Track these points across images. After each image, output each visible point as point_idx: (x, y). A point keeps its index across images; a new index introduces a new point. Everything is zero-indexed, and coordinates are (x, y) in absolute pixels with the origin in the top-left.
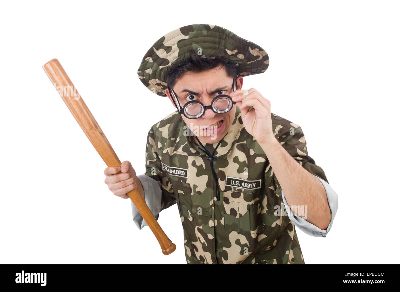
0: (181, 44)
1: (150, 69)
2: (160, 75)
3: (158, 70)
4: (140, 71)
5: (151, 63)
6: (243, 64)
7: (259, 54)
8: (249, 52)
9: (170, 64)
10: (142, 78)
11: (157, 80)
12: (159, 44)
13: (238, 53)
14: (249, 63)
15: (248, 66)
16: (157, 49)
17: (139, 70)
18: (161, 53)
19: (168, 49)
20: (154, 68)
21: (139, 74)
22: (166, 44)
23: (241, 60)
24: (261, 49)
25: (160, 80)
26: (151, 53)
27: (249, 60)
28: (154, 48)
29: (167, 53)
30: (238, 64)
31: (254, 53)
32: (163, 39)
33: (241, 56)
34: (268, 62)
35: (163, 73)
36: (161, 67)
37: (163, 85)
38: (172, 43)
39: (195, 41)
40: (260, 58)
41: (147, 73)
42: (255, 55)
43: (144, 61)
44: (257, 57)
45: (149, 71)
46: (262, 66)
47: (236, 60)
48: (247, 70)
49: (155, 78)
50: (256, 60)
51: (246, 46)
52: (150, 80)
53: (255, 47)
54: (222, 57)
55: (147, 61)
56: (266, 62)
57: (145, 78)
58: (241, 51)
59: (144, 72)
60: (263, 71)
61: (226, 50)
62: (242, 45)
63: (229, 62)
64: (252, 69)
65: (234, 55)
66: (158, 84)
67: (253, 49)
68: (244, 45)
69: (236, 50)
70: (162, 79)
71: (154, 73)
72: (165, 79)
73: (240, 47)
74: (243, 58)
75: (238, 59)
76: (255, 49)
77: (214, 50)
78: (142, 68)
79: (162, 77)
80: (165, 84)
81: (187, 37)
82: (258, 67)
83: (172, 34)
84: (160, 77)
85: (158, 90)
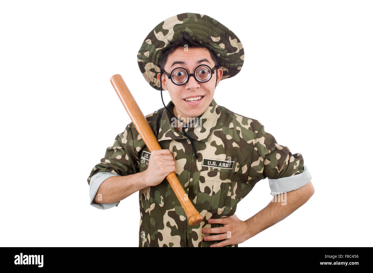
0: (176, 27)
1: (148, 51)
3: (155, 53)
4: (140, 53)
5: (150, 45)
6: (224, 55)
7: (237, 47)
8: (229, 42)
9: (165, 46)
10: (140, 61)
11: (152, 64)
12: (159, 28)
13: (221, 42)
14: (228, 54)
15: (227, 59)
16: (157, 33)
18: (159, 36)
19: (165, 32)
20: (152, 50)
21: (138, 56)
22: (164, 27)
23: (223, 50)
24: (239, 41)
25: (154, 64)
26: (151, 36)
27: (229, 52)
28: (154, 31)
29: (164, 35)
30: (219, 54)
31: (233, 43)
32: (163, 23)
33: (222, 46)
34: (244, 57)
35: (158, 56)
36: (157, 49)
37: (156, 71)
38: (169, 27)
39: (188, 26)
40: (238, 51)
41: (145, 56)
42: (234, 46)
43: (144, 43)
44: (235, 49)
45: (147, 54)
46: (238, 62)
47: (218, 49)
48: (226, 64)
49: (151, 62)
50: (234, 53)
51: (228, 35)
52: (146, 63)
53: (234, 37)
54: (208, 43)
55: (147, 43)
56: (241, 58)
57: (142, 61)
58: (223, 40)
59: (143, 54)
60: (238, 69)
61: (211, 37)
62: (224, 33)
63: (213, 49)
64: (230, 63)
65: (218, 43)
66: (152, 70)
67: (232, 39)
68: (226, 33)
69: (219, 38)
70: (157, 63)
71: (151, 56)
72: (159, 62)
73: (223, 35)
74: (224, 48)
75: (220, 48)
76: (234, 39)
77: (202, 37)
78: (142, 51)
79: (157, 60)
80: (158, 70)
81: (182, 22)
82: (235, 62)
83: (171, 20)
84: (155, 60)
85: (151, 79)
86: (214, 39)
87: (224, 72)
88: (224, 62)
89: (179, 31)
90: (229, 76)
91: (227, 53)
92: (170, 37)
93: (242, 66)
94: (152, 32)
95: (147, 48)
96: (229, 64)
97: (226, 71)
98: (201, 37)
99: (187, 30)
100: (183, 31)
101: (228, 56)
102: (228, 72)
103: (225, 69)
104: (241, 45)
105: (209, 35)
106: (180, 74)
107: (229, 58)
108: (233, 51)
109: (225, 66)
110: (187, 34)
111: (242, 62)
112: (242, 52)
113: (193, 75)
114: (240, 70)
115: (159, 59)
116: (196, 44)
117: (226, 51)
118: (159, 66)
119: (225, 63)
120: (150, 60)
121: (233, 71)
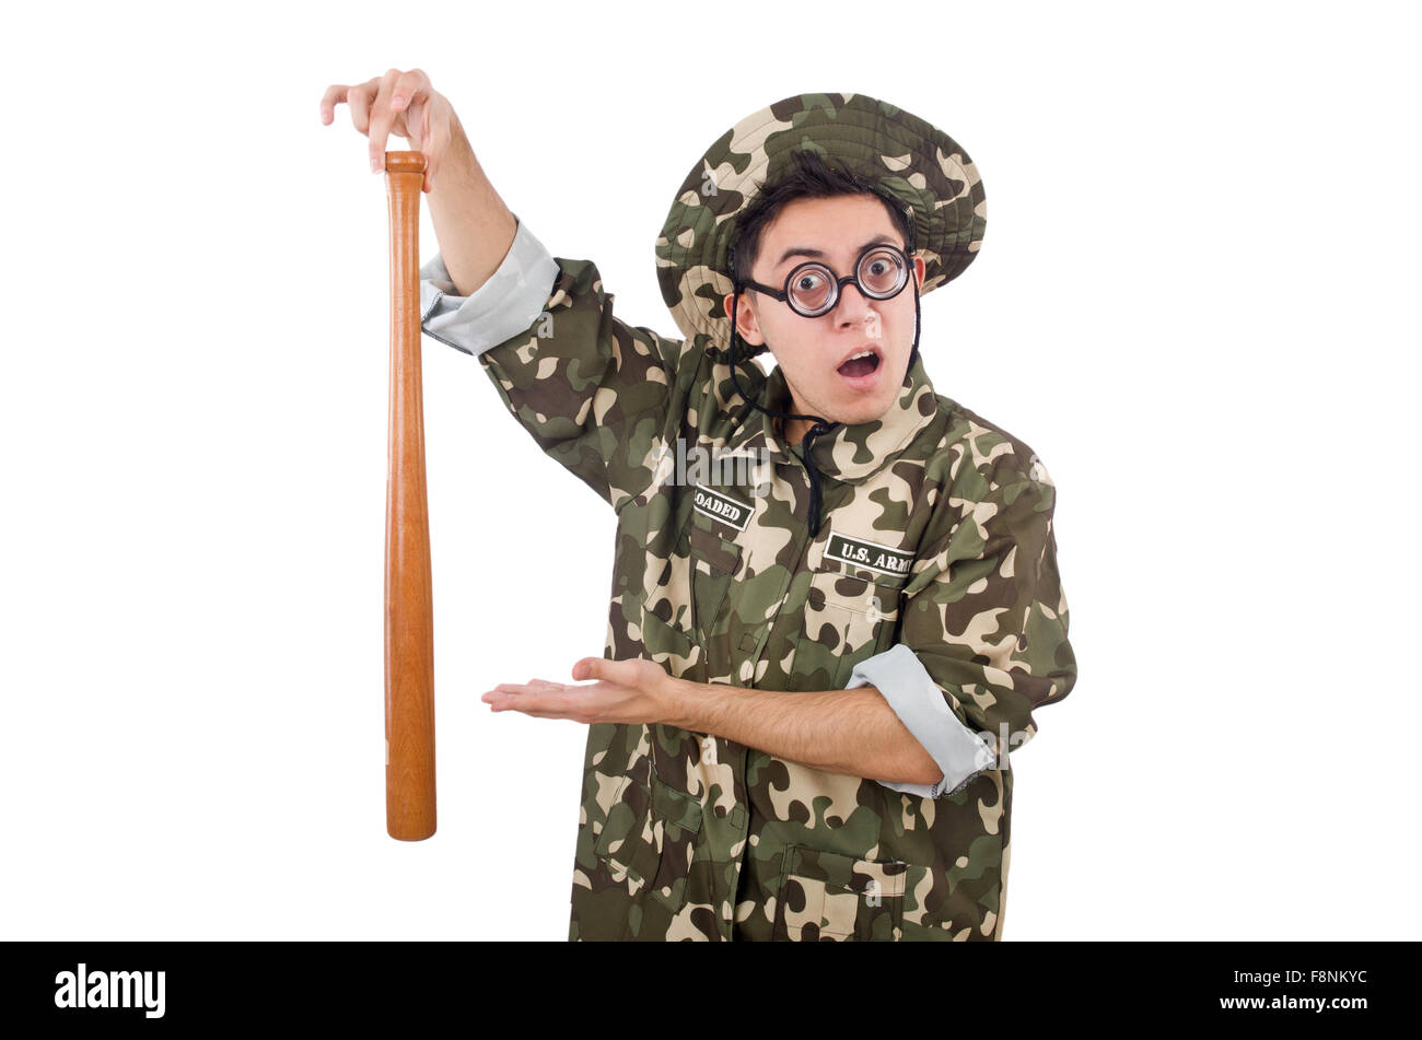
0: (773, 143)
1: (691, 230)
2: (716, 246)
3: (713, 231)
4: (665, 239)
5: (695, 209)
6: (925, 211)
7: (963, 179)
8: (937, 164)
9: (744, 205)
10: (665, 264)
11: (705, 268)
12: (720, 152)
13: (914, 168)
14: (939, 205)
15: (935, 221)
16: (714, 167)
17: (662, 235)
18: (722, 177)
19: (741, 163)
20: (702, 226)
21: (660, 252)
22: (736, 148)
23: (921, 194)
24: (966, 160)
25: (712, 268)
26: (695, 181)
27: (941, 197)
28: (707, 163)
29: (738, 173)
30: (911, 208)
31: (950, 167)
32: (730, 135)
33: (918, 181)
34: (985, 208)
35: (723, 239)
36: (719, 219)
37: (717, 292)
38: (752, 144)
39: (808, 135)
40: (965, 192)
41: (681, 247)
42: (954, 177)
43: (678, 203)
44: (958, 186)
45: (687, 239)
46: (970, 225)
47: (907, 192)
48: (933, 238)
49: (700, 263)
50: (954, 199)
51: (932, 145)
52: (685, 270)
53: (950, 147)
54: (875, 179)
55: (686, 203)
56: (978, 211)
57: (674, 264)
58: (918, 162)
59: (673, 241)
60: (971, 248)
61: (883, 158)
62: (922, 140)
63: (891, 196)
64: (946, 232)
65: (904, 174)
66: (706, 291)
67: (947, 154)
68: (926, 140)
69: (908, 159)
70: (719, 262)
71: (700, 244)
72: (726, 259)
73: (920, 147)
74: (924, 187)
75: (912, 190)
76: (954, 156)
77: (856, 160)
78: (672, 230)
79: (721, 252)
80: (724, 286)
81: (788, 126)
82: (961, 227)
83: (752, 122)
84: (714, 254)
85: (699, 323)
86: (896, 164)
87: (927, 266)
88: (927, 232)
89: (786, 153)
90: (943, 277)
91: (936, 201)
92: (759, 170)
93: (980, 237)
94: (699, 168)
95: (688, 219)
96: (940, 237)
97: (935, 262)
98: (853, 163)
99: (808, 145)
100: (797, 148)
101: (939, 210)
102: (940, 263)
103: (932, 257)
104: (975, 171)
105: (877, 152)
106: (806, 284)
107: (940, 217)
108: (952, 192)
109: (930, 247)
110: (812, 156)
111: (981, 223)
112: (978, 193)
113: (852, 280)
114: (976, 253)
115: (727, 249)
116: (845, 184)
117: (931, 195)
118: (726, 272)
119: (928, 235)
120: (696, 256)
121: (954, 261)
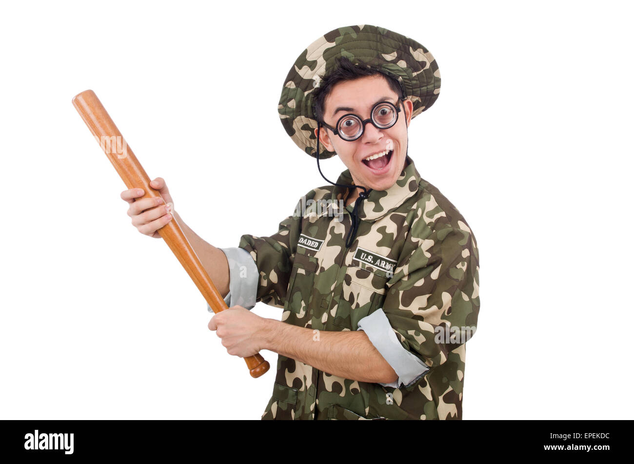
0: (327, 54)
1: (293, 100)
2: (306, 106)
3: (304, 99)
5: (294, 90)
6: (407, 78)
7: (425, 60)
8: (411, 55)
10: (284, 117)
11: (303, 117)
12: (302, 61)
13: (399, 58)
14: (415, 74)
15: (414, 82)
16: (300, 68)
17: (280, 104)
18: (305, 73)
19: (313, 65)
20: (298, 97)
21: (280, 111)
22: (310, 58)
23: (405, 70)
24: (426, 51)
25: (307, 116)
26: (293, 76)
27: (416, 70)
28: (296, 66)
30: (400, 77)
31: (418, 55)
32: (305, 52)
33: (403, 64)
34: (439, 72)
35: (309, 102)
36: (306, 93)
37: (311, 127)
38: (316, 55)
39: (344, 48)
40: (428, 66)
41: (290, 108)
42: (420, 60)
43: (285, 88)
44: (423, 64)
45: (292, 104)
46: (433, 82)
48: (414, 90)
49: (300, 115)
50: (422, 70)
51: (407, 46)
52: (294, 119)
53: (416, 46)
54: (380, 66)
55: (289, 87)
56: (435, 74)
57: (288, 117)
58: (401, 55)
59: (286, 106)
60: (435, 92)
61: (383, 55)
62: (401, 44)
63: (389, 73)
64: (421, 87)
65: (394, 62)
66: (306, 127)
67: (415, 49)
68: (403, 43)
69: (395, 54)
70: (309, 113)
71: (299, 106)
72: (312, 112)
73: (400, 48)
74: (405, 66)
75: (400, 69)
76: (418, 50)
77: (369, 58)
78: (284, 101)
79: (309, 109)
80: (314, 124)
81: (334, 44)
82: (428, 84)
83: (316, 45)
84: (306, 110)
85: (306, 142)
86: (389, 57)
87: (414, 103)
88: (411, 87)
89: (333, 58)
90: (424, 107)
91: (413, 72)
92: (321, 69)
93: (439, 87)
95: (291, 94)
96: (418, 89)
97: (418, 101)
98: (367, 59)
99: (344, 53)
100: (338, 56)
101: (415, 77)
102: (420, 101)
103: (416, 99)
104: (430, 56)
105: (379, 52)
106: (349, 124)
107: (417, 80)
108: (421, 67)
109: (414, 94)
110: (346, 59)
111: (438, 80)
112: (434, 66)
113: (370, 121)
114: (438, 94)
115: (312, 107)
116: (363, 72)
117: (410, 70)
118: (314, 118)
119: (412, 89)
120: (298, 111)
121: (428, 99)
